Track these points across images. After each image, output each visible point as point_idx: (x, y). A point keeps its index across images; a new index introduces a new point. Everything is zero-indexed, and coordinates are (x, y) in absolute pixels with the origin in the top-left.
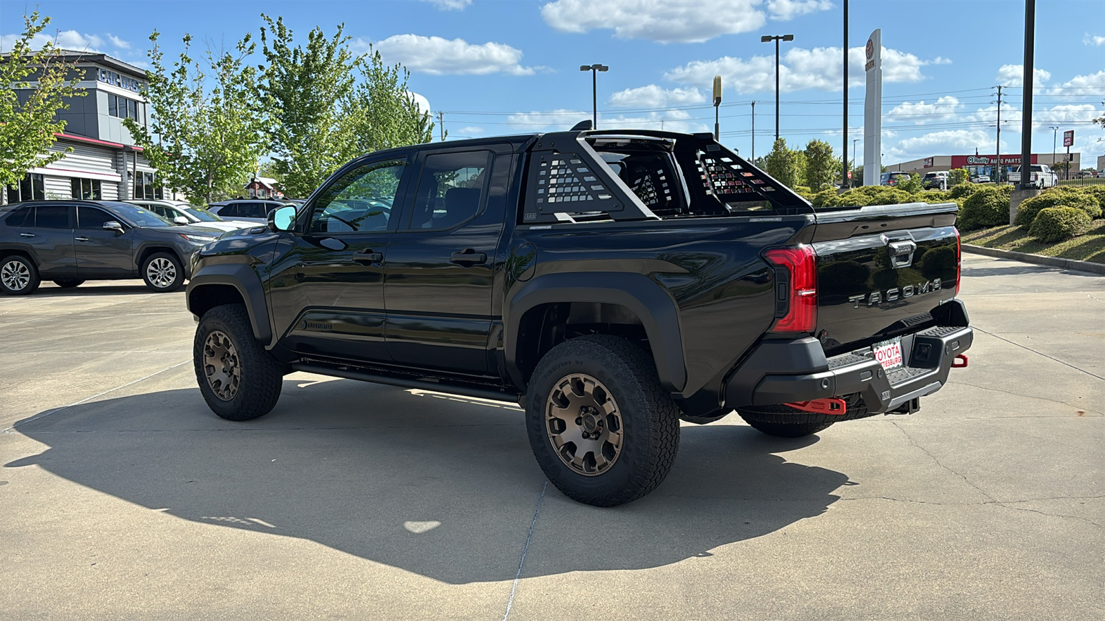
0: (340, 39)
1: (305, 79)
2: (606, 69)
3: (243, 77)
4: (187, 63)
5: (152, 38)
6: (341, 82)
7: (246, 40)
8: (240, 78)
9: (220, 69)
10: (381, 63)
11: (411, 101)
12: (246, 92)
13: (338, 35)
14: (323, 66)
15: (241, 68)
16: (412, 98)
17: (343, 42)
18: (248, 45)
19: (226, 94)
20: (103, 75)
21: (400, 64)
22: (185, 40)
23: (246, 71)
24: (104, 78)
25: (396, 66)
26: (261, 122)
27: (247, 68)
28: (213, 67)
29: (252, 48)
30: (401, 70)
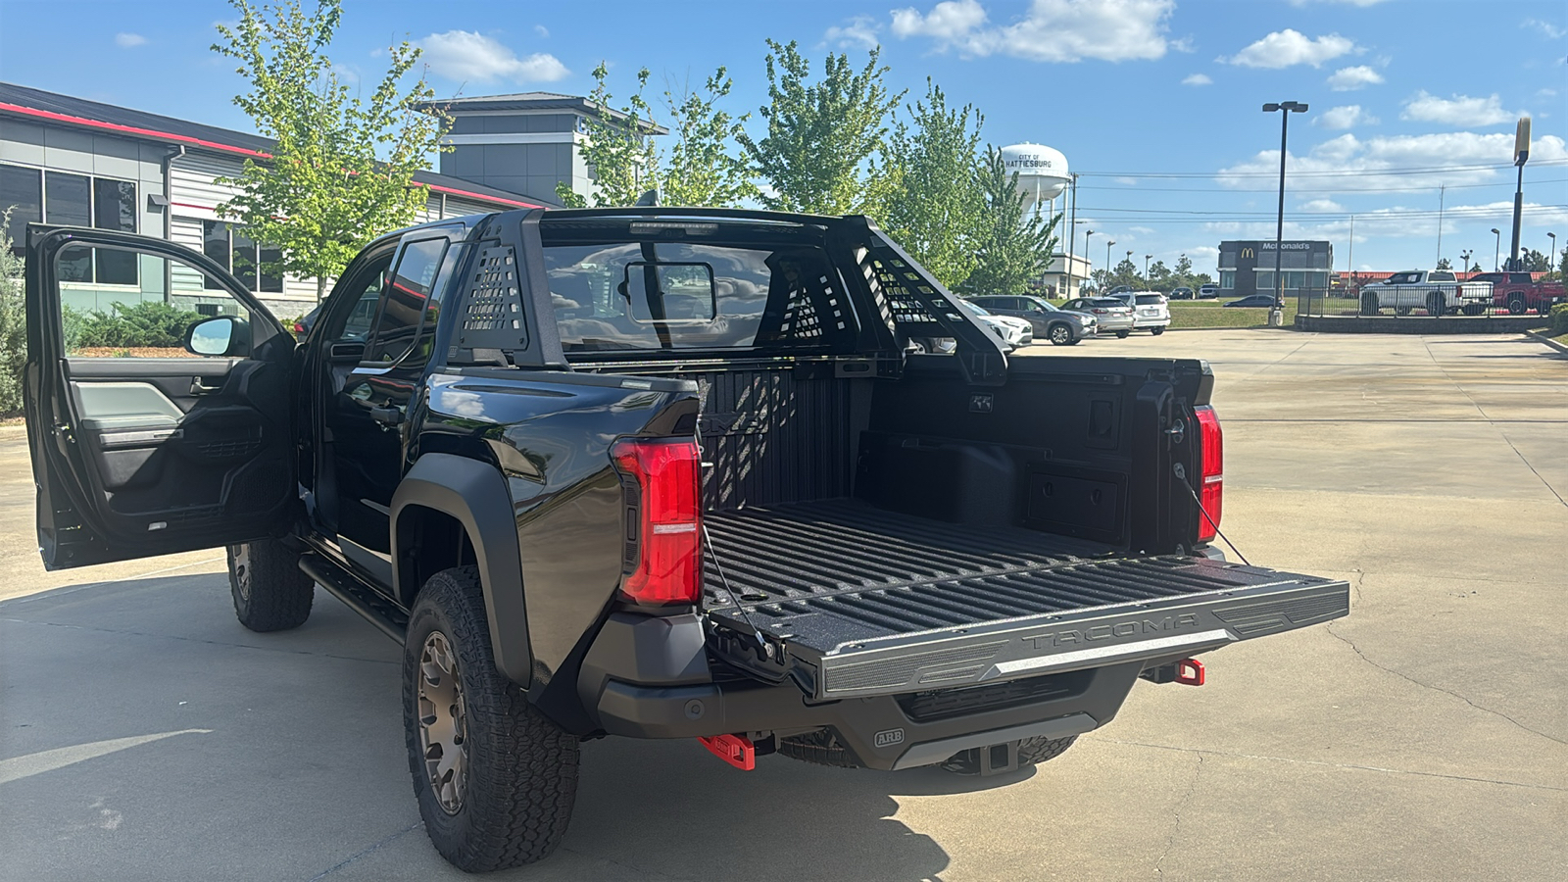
0: (874, 72)
1: (822, 128)
2: (1304, 108)
3: (712, 128)
4: (639, 109)
5: (596, 74)
6: (870, 131)
7: (720, 76)
8: (709, 128)
9: (683, 117)
10: (942, 105)
11: (996, 158)
12: (713, 148)
13: (871, 66)
14: (845, 108)
15: (711, 116)
16: (998, 154)
17: (877, 76)
18: (721, 83)
19: (690, 152)
20: (583, 125)
21: (970, 106)
22: (640, 76)
23: (717, 119)
24: (583, 129)
25: (965, 108)
26: (730, 189)
27: (719, 114)
28: (673, 114)
29: (727, 86)
30: (972, 113)
